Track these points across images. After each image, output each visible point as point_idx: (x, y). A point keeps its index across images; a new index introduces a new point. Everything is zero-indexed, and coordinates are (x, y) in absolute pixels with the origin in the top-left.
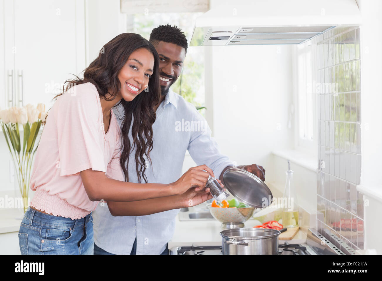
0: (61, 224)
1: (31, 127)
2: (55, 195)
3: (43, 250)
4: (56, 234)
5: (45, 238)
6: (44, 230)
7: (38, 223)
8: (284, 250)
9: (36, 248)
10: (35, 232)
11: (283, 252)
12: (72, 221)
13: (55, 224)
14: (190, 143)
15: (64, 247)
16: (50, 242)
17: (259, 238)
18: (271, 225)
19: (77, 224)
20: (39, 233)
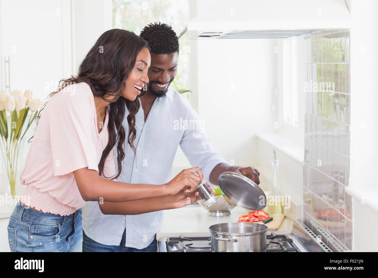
0: (50, 220)
1: (18, 114)
2: (45, 192)
3: (31, 246)
4: (45, 230)
5: (34, 234)
6: (34, 226)
7: (27, 219)
8: (271, 242)
9: (24, 243)
10: (24, 228)
11: (269, 244)
12: (61, 218)
13: (44, 221)
14: (183, 137)
15: (52, 243)
16: (38, 238)
17: (247, 235)
18: (258, 214)
19: (66, 220)
20: (28, 229)
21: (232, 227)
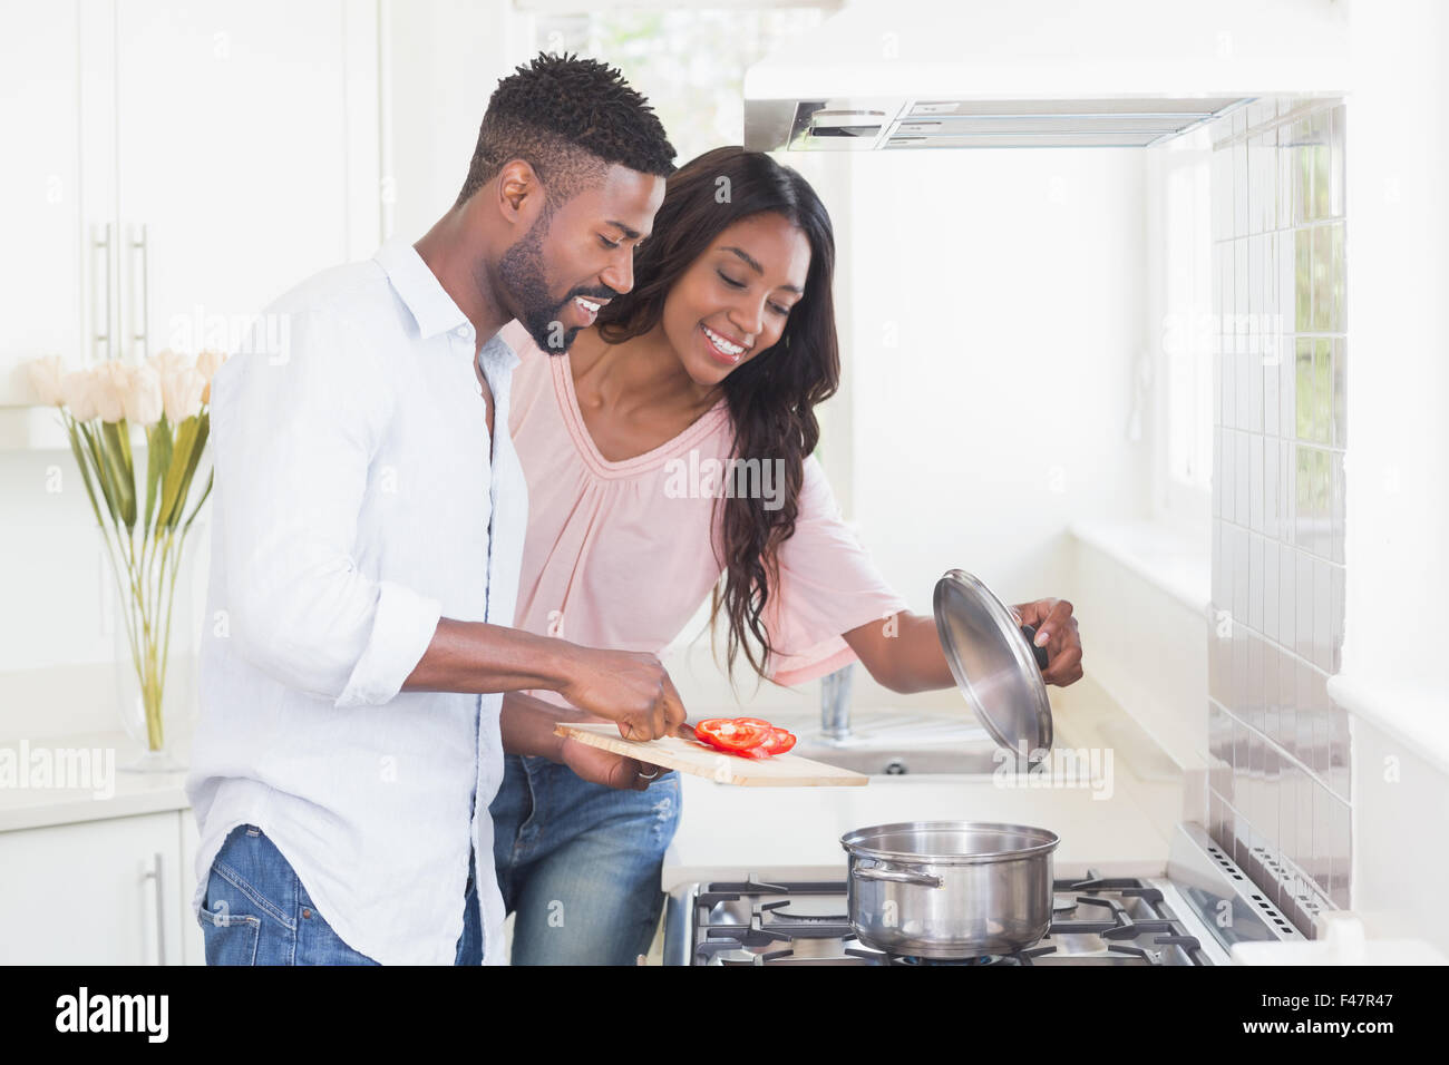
1: (175, 436)
8: (1079, 900)
11: (1077, 907)
17: (979, 860)
21: (928, 839)
